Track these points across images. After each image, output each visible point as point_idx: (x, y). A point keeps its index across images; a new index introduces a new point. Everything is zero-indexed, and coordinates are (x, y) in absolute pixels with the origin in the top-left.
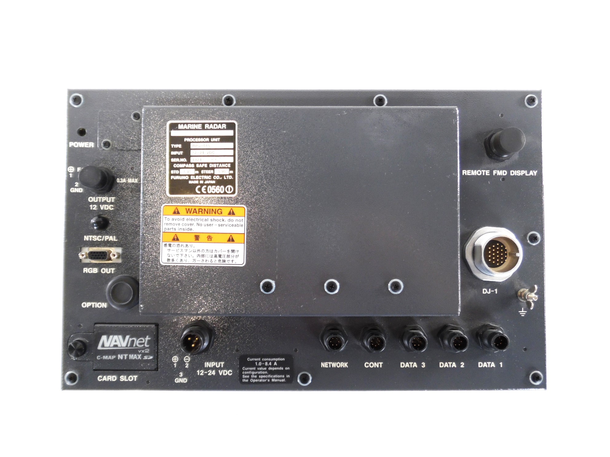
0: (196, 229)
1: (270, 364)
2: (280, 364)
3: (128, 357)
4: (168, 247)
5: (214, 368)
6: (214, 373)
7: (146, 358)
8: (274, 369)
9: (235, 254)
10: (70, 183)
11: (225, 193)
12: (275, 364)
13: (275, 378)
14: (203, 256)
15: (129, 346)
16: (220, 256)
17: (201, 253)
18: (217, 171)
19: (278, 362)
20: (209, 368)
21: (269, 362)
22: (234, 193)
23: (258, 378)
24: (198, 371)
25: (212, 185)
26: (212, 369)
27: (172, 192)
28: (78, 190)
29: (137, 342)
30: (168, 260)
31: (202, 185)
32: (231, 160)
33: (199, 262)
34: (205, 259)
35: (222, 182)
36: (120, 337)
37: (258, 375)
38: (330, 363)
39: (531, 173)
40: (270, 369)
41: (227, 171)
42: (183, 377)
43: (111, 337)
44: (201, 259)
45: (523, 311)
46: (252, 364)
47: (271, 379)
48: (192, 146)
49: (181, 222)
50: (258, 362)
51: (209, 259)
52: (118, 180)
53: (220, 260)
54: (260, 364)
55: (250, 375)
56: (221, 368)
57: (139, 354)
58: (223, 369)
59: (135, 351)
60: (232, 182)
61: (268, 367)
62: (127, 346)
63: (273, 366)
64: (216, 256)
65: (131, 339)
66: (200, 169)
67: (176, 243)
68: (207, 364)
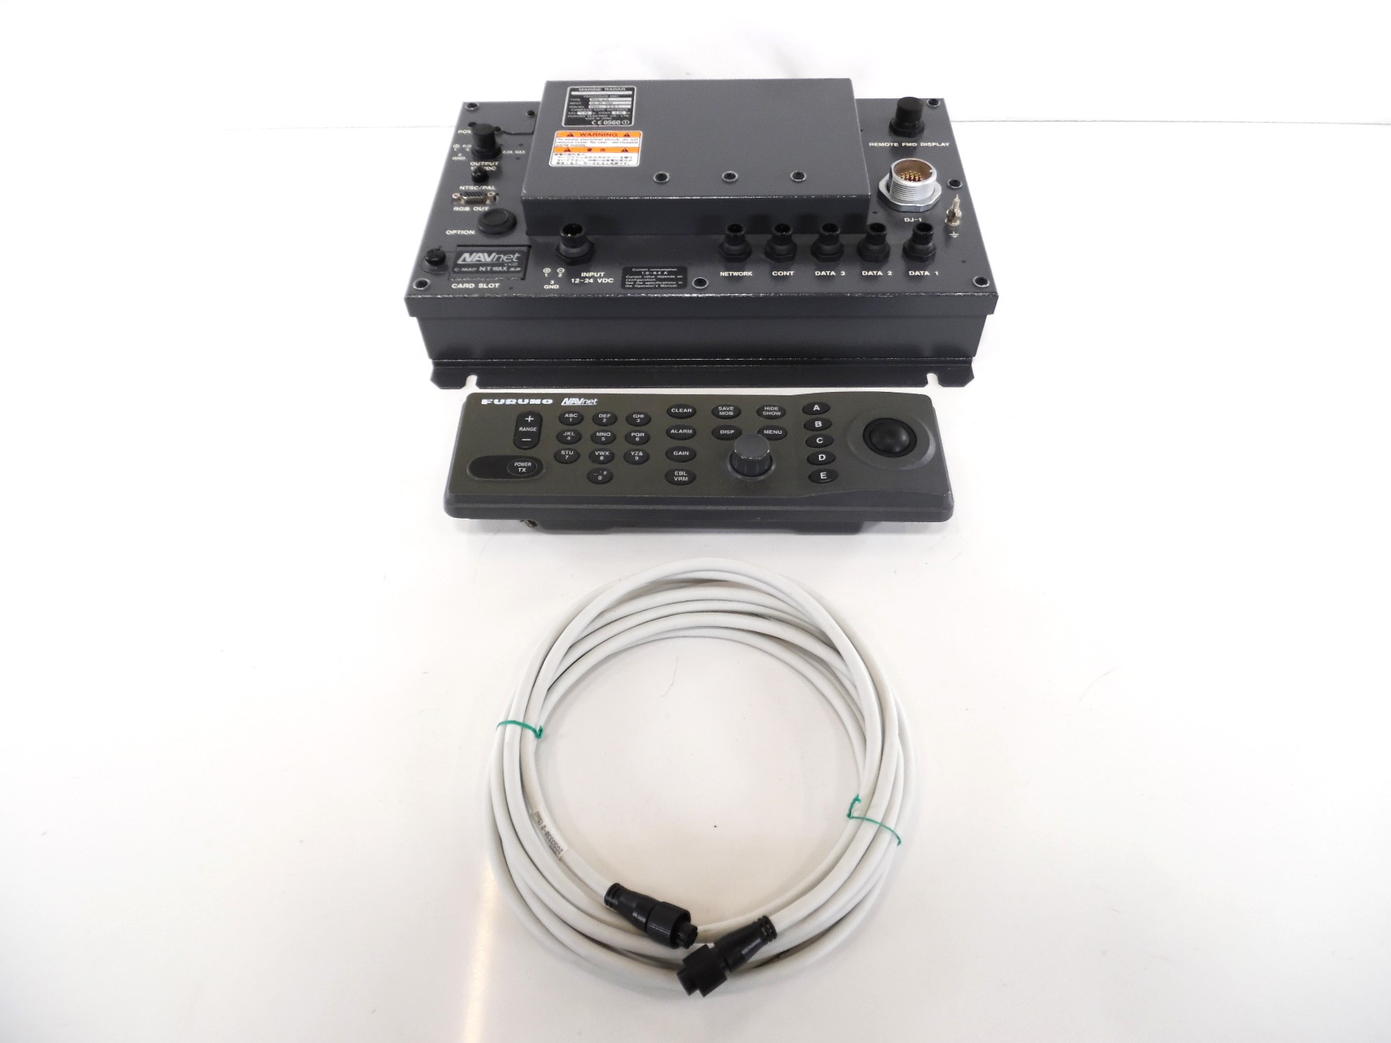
0: (589, 145)
1: (660, 273)
2: (670, 273)
3: (491, 269)
4: (559, 155)
5: (592, 277)
6: (592, 281)
7: (512, 269)
8: (663, 277)
9: (628, 159)
10: (452, 153)
11: (621, 124)
12: (665, 273)
13: (665, 284)
14: (595, 160)
15: (494, 260)
16: (613, 160)
17: (592, 159)
18: (613, 113)
19: (668, 272)
20: (586, 277)
21: (657, 272)
22: (631, 123)
23: (644, 284)
24: (573, 280)
25: (607, 120)
26: (590, 278)
27: (565, 124)
28: (461, 158)
29: (504, 258)
30: (558, 163)
31: (598, 121)
32: (629, 107)
33: (590, 164)
34: (596, 162)
35: (619, 118)
36: (486, 255)
37: (644, 282)
38: (731, 273)
39: (943, 144)
40: (658, 277)
41: (624, 113)
42: (555, 284)
43: (474, 254)
44: (592, 162)
45: (954, 234)
46: (639, 273)
47: (659, 285)
48: (590, 99)
49: (574, 141)
50: (645, 272)
51: (601, 162)
52: (504, 152)
53: (612, 163)
54: (647, 273)
55: (635, 282)
56: (600, 277)
57: (505, 266)
58: (603, 278)
59: (502, 265)
60: (630, 119)
61: (656, 275)
62: (492, 261)
63: (662, 274)
64: (608, 160)
65: (497, 256)
66: (597, 113)
67: (568, 153)
68: (584, 274)
